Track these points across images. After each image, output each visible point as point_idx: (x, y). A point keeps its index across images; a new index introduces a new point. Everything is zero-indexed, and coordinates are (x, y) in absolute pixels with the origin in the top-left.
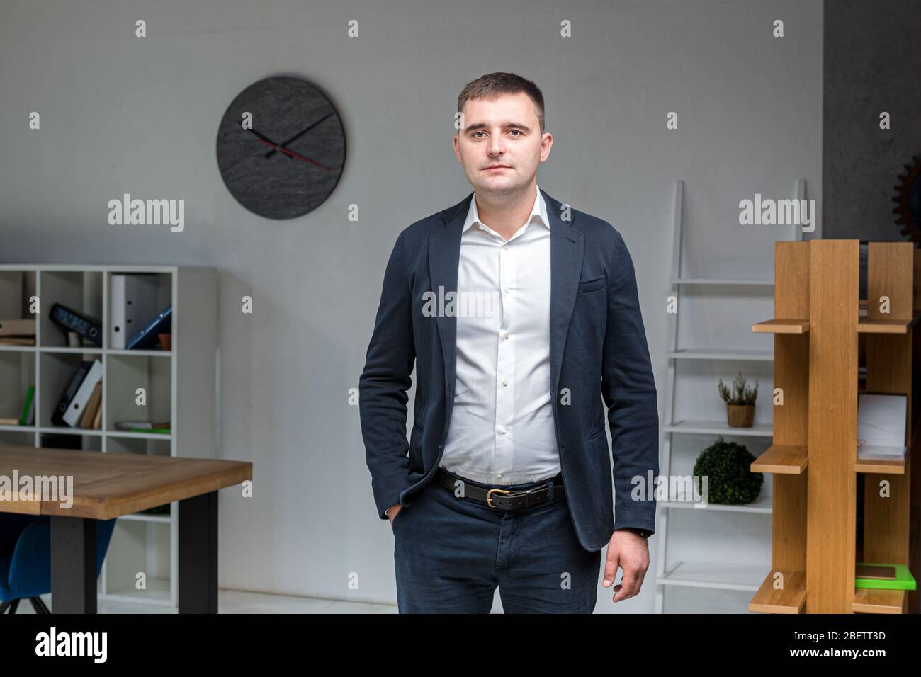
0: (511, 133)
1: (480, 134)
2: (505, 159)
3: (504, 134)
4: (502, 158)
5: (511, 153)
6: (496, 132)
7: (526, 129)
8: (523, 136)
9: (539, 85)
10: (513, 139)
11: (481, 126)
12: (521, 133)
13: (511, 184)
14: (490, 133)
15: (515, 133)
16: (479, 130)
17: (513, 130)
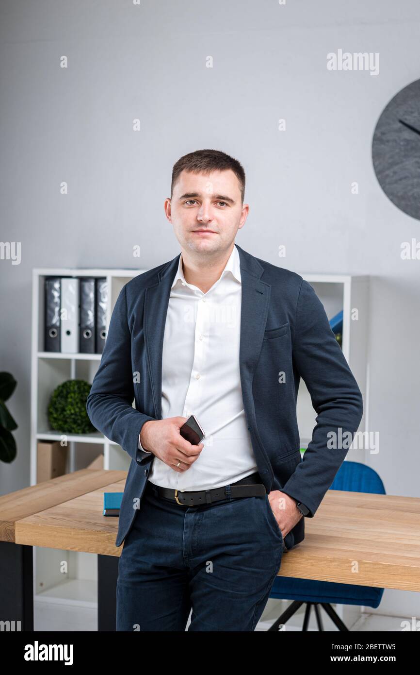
0: (218, 204)
1: (192, 202)
2: (212, 226)
3: (212, 204)
4: (209, 224)
5: (218, 221)
6: (207, 202)
7: (232, 201)
8: (228, 207)
9: (243, 164)
10: (219, 208)
11: (194, 195)
12: (227, 205)
13: (215, 246)
14: (201, 203)
15: (222, 203)
16: (192, 199)
17: (221, 201)
